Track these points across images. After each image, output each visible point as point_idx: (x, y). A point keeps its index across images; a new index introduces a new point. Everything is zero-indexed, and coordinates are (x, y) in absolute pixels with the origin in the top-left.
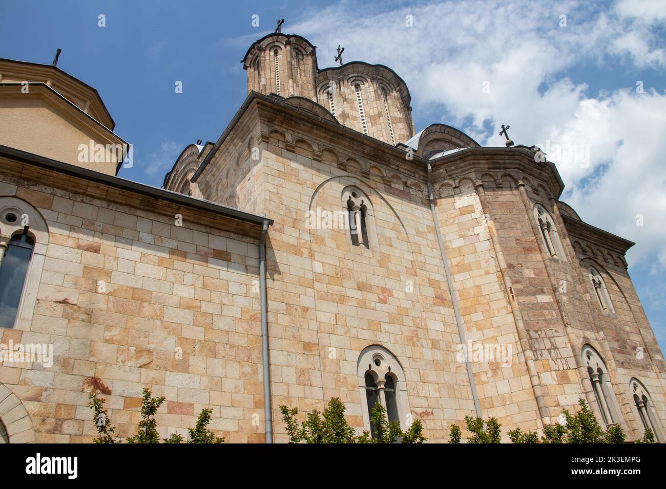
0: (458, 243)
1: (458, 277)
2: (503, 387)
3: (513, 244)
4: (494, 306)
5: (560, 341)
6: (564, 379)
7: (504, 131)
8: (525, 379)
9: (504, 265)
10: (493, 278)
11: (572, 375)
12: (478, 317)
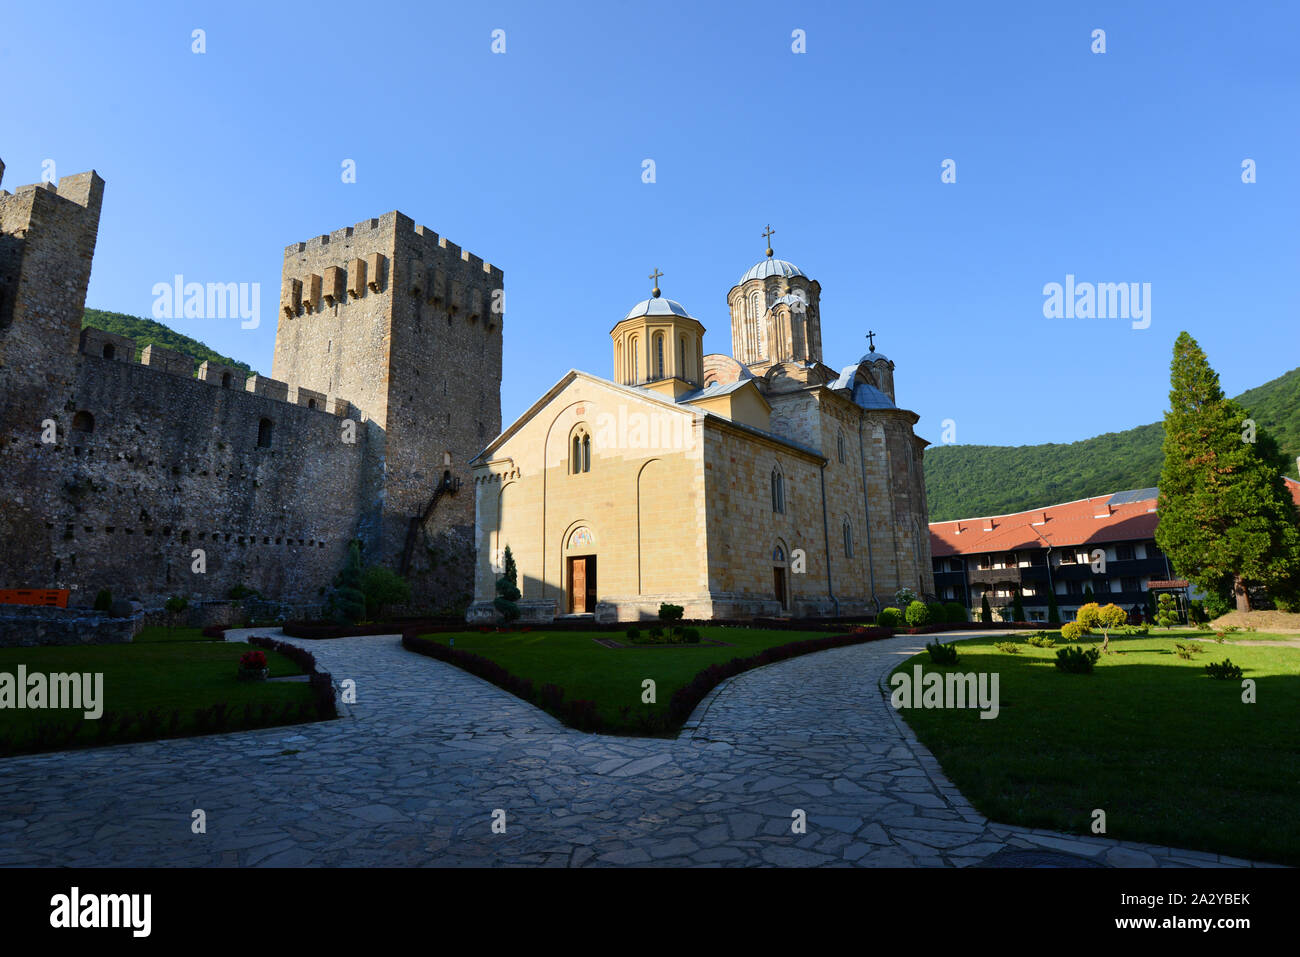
0: (871, 458)
1: (868, 477)
2: (882, 535)
3: (895, 465)
4: (883, 496)
5: (907, 518)
6: (906, 536)
7: (871, 336)
8: (891, 533)
9: (891, 477)
10: (885, 481)
11: (909, 534)
12: (875, 499)
